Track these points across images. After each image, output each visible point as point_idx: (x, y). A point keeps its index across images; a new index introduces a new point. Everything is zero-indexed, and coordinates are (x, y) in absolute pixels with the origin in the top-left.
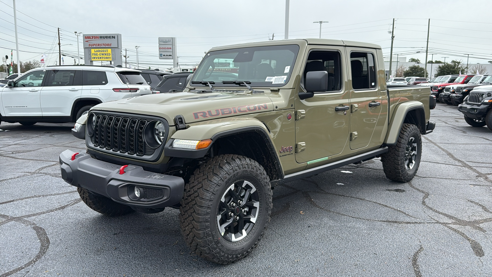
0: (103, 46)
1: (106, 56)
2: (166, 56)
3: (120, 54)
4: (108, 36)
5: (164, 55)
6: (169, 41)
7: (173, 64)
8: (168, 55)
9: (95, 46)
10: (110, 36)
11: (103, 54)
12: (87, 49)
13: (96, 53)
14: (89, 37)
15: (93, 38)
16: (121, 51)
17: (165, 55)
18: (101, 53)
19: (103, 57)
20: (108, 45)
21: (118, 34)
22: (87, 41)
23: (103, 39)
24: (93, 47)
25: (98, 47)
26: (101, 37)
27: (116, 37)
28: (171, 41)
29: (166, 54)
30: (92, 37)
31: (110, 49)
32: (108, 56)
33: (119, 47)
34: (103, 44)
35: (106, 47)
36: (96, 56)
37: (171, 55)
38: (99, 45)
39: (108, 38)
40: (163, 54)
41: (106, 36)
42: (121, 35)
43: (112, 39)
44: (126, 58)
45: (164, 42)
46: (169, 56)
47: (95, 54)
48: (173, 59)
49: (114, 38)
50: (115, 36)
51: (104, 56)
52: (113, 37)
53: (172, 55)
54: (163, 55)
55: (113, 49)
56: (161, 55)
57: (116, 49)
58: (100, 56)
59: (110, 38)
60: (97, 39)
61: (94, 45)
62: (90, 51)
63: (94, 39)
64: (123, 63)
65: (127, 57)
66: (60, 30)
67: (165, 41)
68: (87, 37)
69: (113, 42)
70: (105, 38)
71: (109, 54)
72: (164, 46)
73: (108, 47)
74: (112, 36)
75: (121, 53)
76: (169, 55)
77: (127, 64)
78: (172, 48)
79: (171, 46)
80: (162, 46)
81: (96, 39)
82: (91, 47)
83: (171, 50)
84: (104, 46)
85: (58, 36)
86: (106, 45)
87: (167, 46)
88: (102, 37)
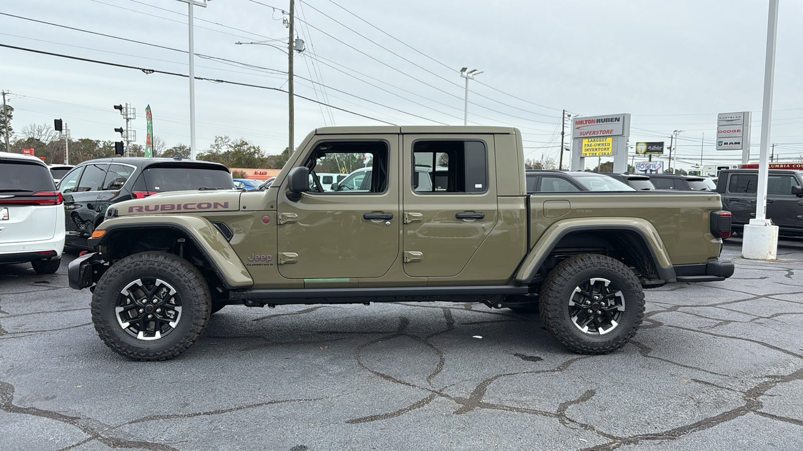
0: (600, 134)
1: (604, 147)
2: (730, 144)
3: (626, 145)
4: (609, 119)
5: (725, 144)
6: (738, 118)
7: (741, 158)
8: (732, 144)
9: (588, 135)
10: (611, 119)
11: (599, 145)
12: (577, 140)
13: (589, 143)
14: (581, 122)
15: (586, 123)
16: (628, 141)
17: (727, 144)
18: (597, 143)
19: (599, 149)
20: (608, 131)
21: (625, 114)
22: (578, 128)
23: (601, 123)
24: (585, 136)
25: (593, 136)
26: (598, 121)
27: (621, 120)
28: (742, 118)
29: (729, 141)
30: (586, 121)
31: (611, 138)
32: (606, 147)
33: (625, 134)
34: (601, 131)
35: (605, 135)
36: (591, 148)
37: (739, 143)
38: (594, 132)
39: (609, 121)
40: (724, 140)
41: (606, 118)
42: (630, 115)
43: (614, 122)
44: (670, 150)
45: (728, 121)
46: (734, 145)
47: (588, 145)
48: (742, 149)
49: (619, 120)
50: (619, 118)
51: (601, 147)
52: (616, 119)
53: (741, 143)
54: (723, 143)
55: (616, 138)
56: (720, 144)
57: (619, 138)
58: (596, 147)
59: (611, 121)
60: (593, 124)
61: (588, 133)
62: (581, 143)
63: (588, 124)
64: (629, 158)
65: (672, 149)
66: (565, 112)
67: (730, 119)
68: (579, 121)
69: (616, 127)
70: (604, 122)
71: (609, 144)
72: (726, 128)
73: (608, 134)
74: (615, 117)
75: (628, 143)
76: (735, 143)
77: (671, 161)
78: (742, 131)
79: (740, 128)
80: (723, 129)
81: (591, 124)
82: (582, 136)
83: (740, 134)
84: (602, 135)
85: (562, 123)
86: (604, 132)
87: (732, 128)
88: (600, 120)
